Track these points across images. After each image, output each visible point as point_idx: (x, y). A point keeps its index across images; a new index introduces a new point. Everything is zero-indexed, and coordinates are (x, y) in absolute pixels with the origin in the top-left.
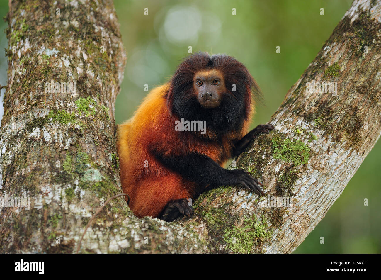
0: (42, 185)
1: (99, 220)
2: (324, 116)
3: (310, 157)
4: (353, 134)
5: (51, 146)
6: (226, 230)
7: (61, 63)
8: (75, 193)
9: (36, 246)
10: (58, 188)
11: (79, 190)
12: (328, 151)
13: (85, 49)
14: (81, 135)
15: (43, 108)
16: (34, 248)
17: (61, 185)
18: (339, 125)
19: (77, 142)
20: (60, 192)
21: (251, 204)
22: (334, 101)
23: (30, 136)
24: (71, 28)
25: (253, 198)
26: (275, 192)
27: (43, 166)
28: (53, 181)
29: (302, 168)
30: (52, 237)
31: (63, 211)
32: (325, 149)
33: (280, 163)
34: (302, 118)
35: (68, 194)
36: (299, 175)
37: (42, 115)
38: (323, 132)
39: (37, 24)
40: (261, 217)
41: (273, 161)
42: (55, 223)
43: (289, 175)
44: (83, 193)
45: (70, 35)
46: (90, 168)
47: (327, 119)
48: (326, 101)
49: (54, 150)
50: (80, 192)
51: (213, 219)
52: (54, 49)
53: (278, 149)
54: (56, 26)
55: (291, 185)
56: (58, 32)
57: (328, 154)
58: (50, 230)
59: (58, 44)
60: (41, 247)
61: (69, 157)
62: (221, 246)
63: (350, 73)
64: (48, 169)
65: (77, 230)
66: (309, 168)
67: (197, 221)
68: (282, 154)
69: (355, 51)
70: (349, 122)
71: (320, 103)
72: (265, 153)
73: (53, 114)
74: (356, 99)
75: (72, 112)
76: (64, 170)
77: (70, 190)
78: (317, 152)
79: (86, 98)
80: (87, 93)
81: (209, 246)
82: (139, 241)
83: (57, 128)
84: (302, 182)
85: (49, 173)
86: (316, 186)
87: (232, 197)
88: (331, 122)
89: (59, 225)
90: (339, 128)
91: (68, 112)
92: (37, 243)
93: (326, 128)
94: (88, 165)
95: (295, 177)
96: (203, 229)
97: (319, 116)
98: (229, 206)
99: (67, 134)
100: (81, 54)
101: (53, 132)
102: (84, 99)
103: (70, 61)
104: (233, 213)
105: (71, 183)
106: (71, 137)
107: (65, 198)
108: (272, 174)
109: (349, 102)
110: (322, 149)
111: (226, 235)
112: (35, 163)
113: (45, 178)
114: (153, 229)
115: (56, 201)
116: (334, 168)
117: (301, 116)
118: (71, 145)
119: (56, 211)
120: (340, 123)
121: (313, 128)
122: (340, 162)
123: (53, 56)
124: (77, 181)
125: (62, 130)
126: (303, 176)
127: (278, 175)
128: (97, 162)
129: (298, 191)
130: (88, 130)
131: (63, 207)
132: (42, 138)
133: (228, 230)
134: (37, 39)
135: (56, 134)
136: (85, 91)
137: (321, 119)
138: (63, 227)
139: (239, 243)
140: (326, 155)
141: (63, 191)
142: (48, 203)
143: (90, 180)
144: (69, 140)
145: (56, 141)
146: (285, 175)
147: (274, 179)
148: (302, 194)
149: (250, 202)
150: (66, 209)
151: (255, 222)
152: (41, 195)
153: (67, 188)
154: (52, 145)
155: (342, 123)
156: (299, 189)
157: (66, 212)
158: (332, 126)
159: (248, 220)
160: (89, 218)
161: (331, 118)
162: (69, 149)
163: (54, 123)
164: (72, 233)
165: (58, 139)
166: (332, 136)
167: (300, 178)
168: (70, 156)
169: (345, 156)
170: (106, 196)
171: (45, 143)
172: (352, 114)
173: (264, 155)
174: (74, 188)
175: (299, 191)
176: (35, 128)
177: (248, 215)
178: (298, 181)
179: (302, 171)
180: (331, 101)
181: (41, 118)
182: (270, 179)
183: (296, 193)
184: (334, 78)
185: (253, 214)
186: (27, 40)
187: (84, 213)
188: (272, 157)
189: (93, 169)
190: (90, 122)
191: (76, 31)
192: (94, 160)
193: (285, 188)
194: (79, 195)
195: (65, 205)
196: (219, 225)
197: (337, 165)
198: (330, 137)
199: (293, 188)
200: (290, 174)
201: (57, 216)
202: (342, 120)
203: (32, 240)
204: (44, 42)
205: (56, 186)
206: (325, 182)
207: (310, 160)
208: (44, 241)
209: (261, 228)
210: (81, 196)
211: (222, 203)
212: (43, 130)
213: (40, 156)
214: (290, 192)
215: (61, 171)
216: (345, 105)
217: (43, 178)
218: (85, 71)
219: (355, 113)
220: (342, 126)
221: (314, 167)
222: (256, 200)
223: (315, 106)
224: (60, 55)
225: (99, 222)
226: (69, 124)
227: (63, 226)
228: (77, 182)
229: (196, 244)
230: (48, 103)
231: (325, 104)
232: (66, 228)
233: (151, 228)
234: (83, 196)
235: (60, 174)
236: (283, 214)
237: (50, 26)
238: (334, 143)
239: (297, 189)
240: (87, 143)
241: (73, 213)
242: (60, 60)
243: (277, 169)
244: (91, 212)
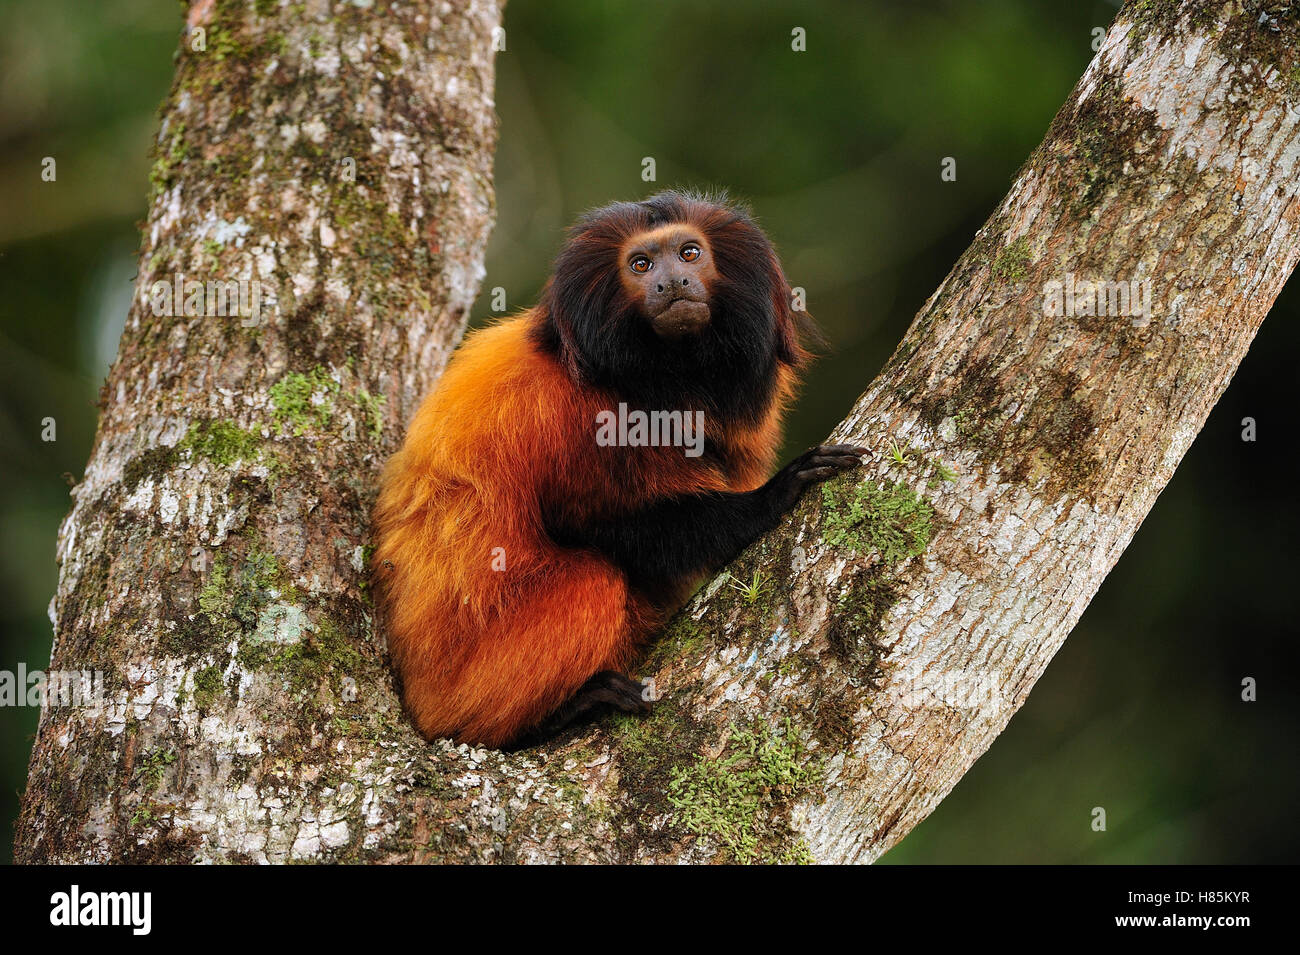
0: (133, 660)
1: (280, 763)
2: (978, 406)
3: (933, 534)
4: (1065, 454)
5: (175, 538)
6: (675, 769)
7: (249, 266)
8: (225, 680)
9: (97, 845)
10: (177, 668)
11: (237, 672)
12: (990, 511)
13: (331, 215)
14: (266, 499)
15: (175, 416)
16: (89, 852)
17: (185, 657)
18: (1020, 430)
19: (251, 521)
20: (179, 681)
21: (752, 687)
22: (1009, 359)
23: (127, 507)
24: (303, 146)
25: (760, 669)
26: (825, 647)
27: (144, 603)
28: (165, 648)
29: (910, 569)
30: (141, 818)
31: (180, 738)
32: (979, 505)
33: (842, 559)
34: (916, 415)
35: (201, 687)
36: (901, 589)
37: (169, 441)
38: (971, 455)
39: (209, 140)
40: (782, 725)
41: (821, 551)
42: (154, 777)
43: (867, 592)
44: (247, 679)
45: (292, 174)
46: (276, 602)
47: (984, 416)
48: (985, 359)
49: (181, 551)
50: (238, 678)
51: (640, 739)
52: (240, 219)
53: (836, 515)
54: (260, 143)
55: (875, 622)
56: (259, 162)
57: (990, 520)
58: (139, 799)
59: (253, 205)
60: (109, 850)
61: (220, 570)
62: (657, 818)
63: (1057, 268)
64: (155, 611)
65: (216, 794)
66: (932, 566)
67: (594, 744)
68: (849, 531)
69: (1071, 203)
70: (1050, 422)
71: (970, 364)
72: (803, 527)
73: (197, 436)
74: (1070, 348)
75: (252, 425)
76: (202, 611)
77: (211, 672)
78: (954, 518)
79: (307, 373)
80: (312, 358)
81: (616, 823)
82: (381, 825)
83: (202, 477)
84: (910, 612)
85: (157, 622)
86: (959, 616)
87: (702, 667)
88: (998, 423)
89: (163, 783)
90: (1022, 441)
91: (242, 424)
92: (100, 837)
93: (979, 443)
94: (274, 593)
95: (886, 597)
96: (604, 770)
97: (960, 405)
98: (689, 694)
99: (225, 497)
100: (316, 232)
101: (188, 492)
102: (301, 378)
103: (278, 255)
104: (698, 716)
105: (215, 653)
106: (236, 506)
107: (191, 698)
108: (818, 593)
109: (1049, 359)
110: (969, 509)
111: (674, 785)
112: (124, 594)
113: (143, 639)
114: (428, 786)
115: (163, 710)
116: (1014, 559)
117: (915, 407)
118: (230, 533)
119: (161, 739)
120: (1024, 425)
121: (942, 445)
122: (1032, 539)
123: (234, 242)
124: (235, 643)
125: (213, 485)
126: (913, 594)
127: (835, 596)
128: (303, 580)
129: (898, 637)
130: (294, 480)
131: (181, 726)
132: (155, 514)
133: (681, 770)
134: (201, 190)
135: (193, 499)
136: (308, 352)
137: (966, 415)
138: (175, 787)
139: (714, 806)
140: (984, 523)
141: (190, 678)
142: (140, 718)
143: (272, 640)
144: (228, 517)
145: (191, 521)
146: (855, 594)
147: (824, 607)
148: (912, 645)
149: (749, 680)
150: (191, 732)
151: (761, 742)
152: (126, 694)
153: (204, 666)
154: (177, 533)
155: (1031, 424)
156: (902, 633)
157: (189, 742)
158: (999, 436)
159: (742, 735)
160: (253, 756)
161: (997, 411)
162: (224, 544)
163: (196, 462)
164: (199, 805)
165: (198, 514)
166: (999, 465)
167: (904, 600)
168: (225, 568)
169: (1048, 521)
170: (315, 685)
171: (160, 527)
172: (1058, 395)
173: (801, 534)
174: (225, 666)
175: (900, 639)
176: (145, 478)
177: (742, 722)
178: (899, 610)
179: (909, 578)
180: (1000, 359)
181: (163, 448)
182: (811, 610)
183: (893, 646)
184: (1014, 284)
185: (756, 717)
186: (176, 191)
187: (242, 741)
188: (821, 541)
189: (284, 605)
190: (307, 452)
191: (311, 156)
192: (291, 578)
193: (855, 634)
194: (234, 688)
195: (188, 719)
196: (655, 754)
197: (1025, 548)
198: (994, 468)
199: (880, 630)
200: (869, 591)
201: (161, 756)
202: (1028, 415)
203: (88, 828)
204: (217, 199)
205: (171, 663)
206: (987, 602)
207: (933, 544)
208: (118, 830)
209: (782, 756)
210: (241, 691)
211: (673, 685)
212: (161, 485)
213: (141, 571)
214: (871, 644)
215: (191, 617)
216: (1039, 370)
217: (138, 639)
218: (320, 284)
219: (1068, 394)
220: (1028, 433)
221: (946, 563)
222: (768, 674)
223: (955, 374)
224: (251, 240)
225: (279, 769)
226: (237, 465)
227: (175, 784)
228: (233, 648)
229: (568, 820)
230: (190, 400)
231: (980, 369)
232: (185, 791)
233: (425, 783)
234: (248, 689)
235: (185, 626)
236: (856, 711)
237: (243, 146)
238: (1006, 486)
239: (896, 631)
240: (280, 521)
241: (211, 744)
242: (247, 256)
243: (832, 577)
244: (262, 738)
